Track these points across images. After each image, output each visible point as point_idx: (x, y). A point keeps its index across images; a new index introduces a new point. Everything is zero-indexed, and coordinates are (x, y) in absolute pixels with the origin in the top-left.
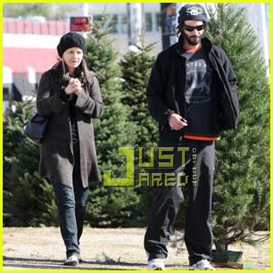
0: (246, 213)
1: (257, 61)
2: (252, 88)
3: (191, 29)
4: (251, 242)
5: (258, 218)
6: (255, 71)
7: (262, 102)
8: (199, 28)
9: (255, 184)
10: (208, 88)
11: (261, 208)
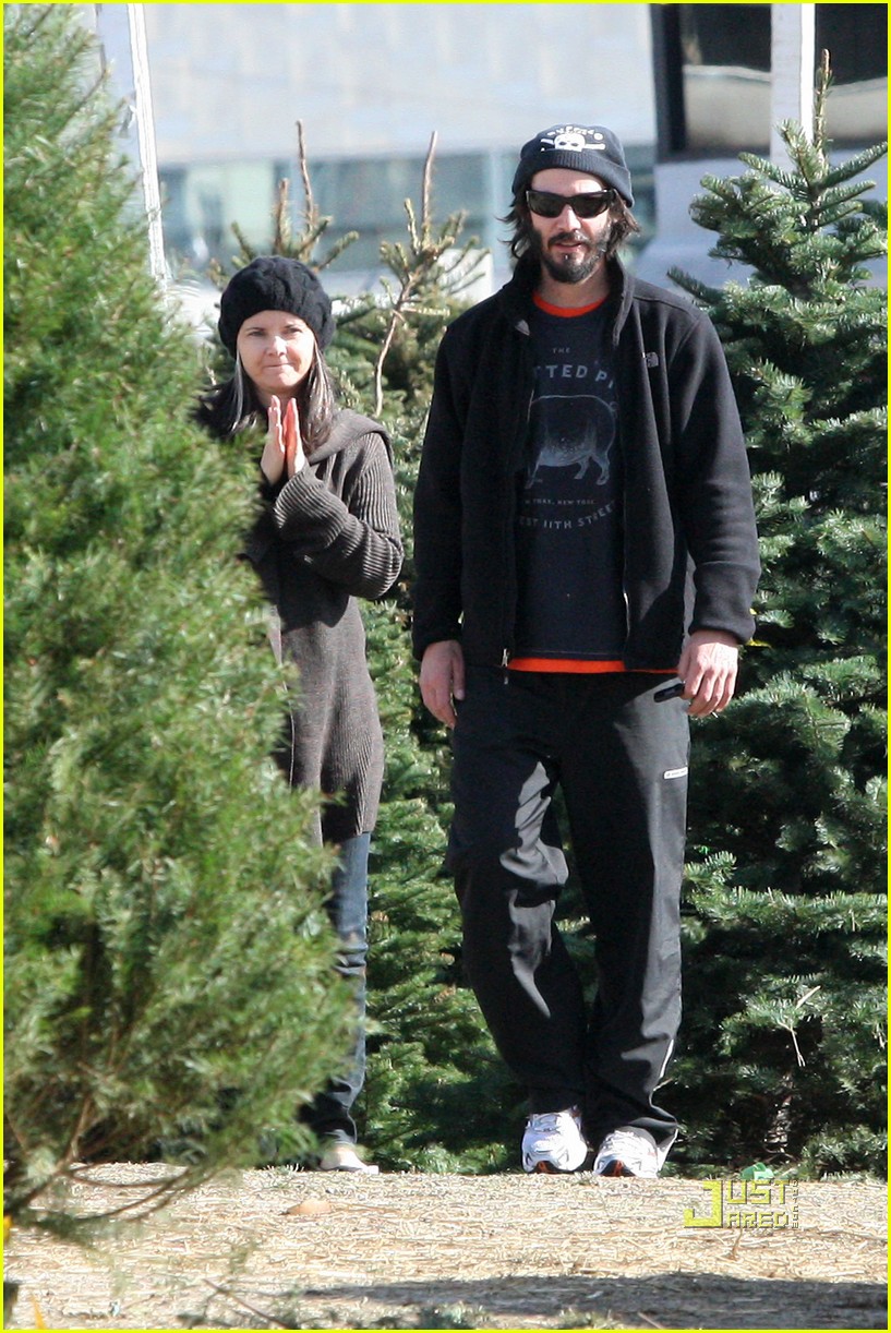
0: (41, 1057)
1: (98, 179)
2: (67, 333)
3: (553, 205)
4: (63, 1228)
5: (107, 1086)
6: (83, 237)
7: (126, 417)
8: (587, 206)
9: (88, 889)
10: (605, 466)
11: (125, 1030)
